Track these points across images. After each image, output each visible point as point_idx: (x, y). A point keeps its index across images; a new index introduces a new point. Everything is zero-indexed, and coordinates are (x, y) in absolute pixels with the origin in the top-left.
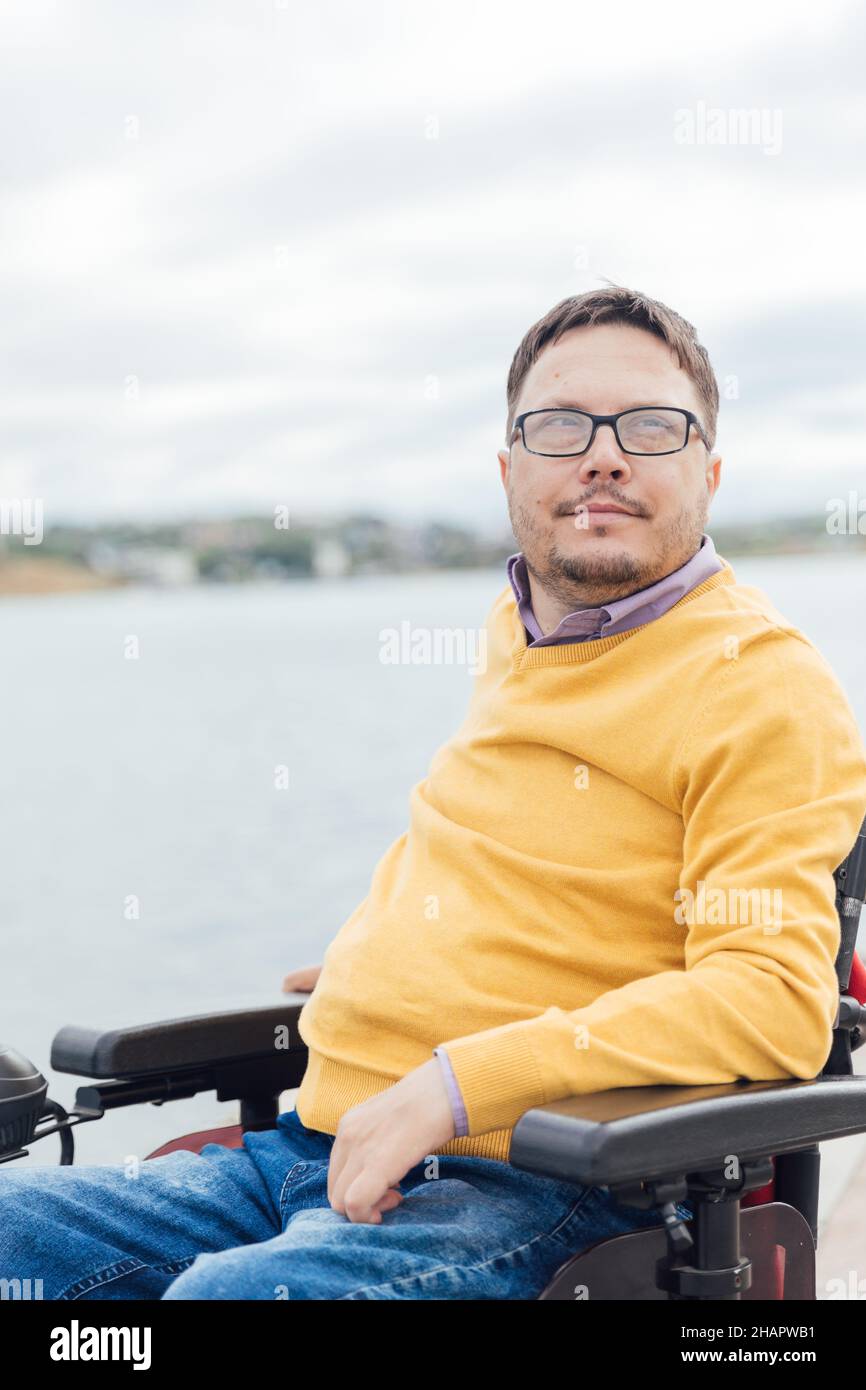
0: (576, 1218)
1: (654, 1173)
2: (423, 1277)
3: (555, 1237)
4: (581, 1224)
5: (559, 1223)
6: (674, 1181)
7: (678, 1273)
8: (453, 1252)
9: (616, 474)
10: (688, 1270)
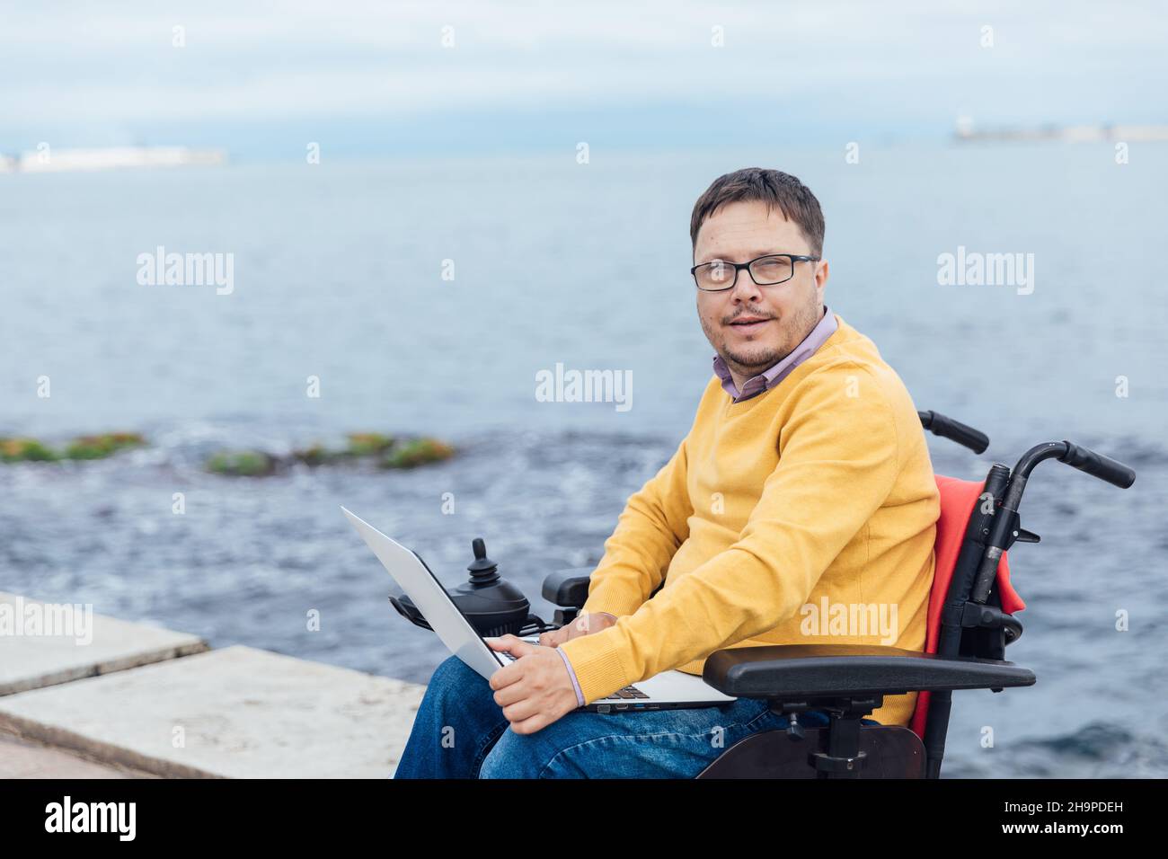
0: (765, 717)
1: (773, 695)
2: (654, 737)
3: (749, 727)
4: (768, 720)
5: (753, 718)
6: (798, 701)
7: (816, 756)
8: (681, 726)
9: (754, 299)
10: (823, 756)
